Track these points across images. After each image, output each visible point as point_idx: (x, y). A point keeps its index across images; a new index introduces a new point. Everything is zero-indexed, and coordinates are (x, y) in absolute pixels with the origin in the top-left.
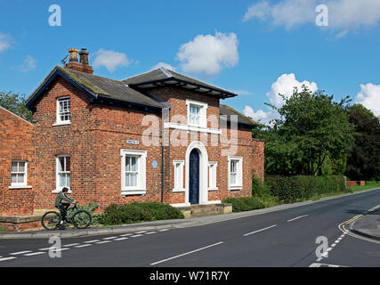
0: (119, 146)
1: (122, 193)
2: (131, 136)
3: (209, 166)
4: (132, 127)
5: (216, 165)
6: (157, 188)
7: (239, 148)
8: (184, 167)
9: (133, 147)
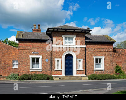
0: (28, 54)
1: (30, 70)
2: (34, 51)
3: (78, 60)
4: (35, 47)
5: (82, 60)
6: (48, 69)
7: (102, 52)
8: (61, 61)
9: (36, 54)
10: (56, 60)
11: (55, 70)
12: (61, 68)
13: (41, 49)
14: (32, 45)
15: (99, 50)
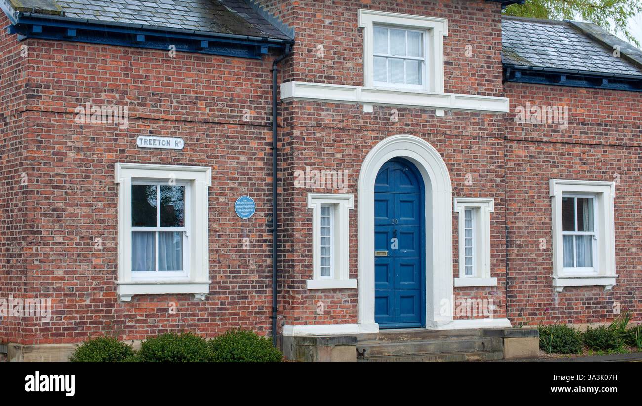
1: (122, 290)
2: (153, 127)
3: (460, 208)
4: (158, 98)
5: (488, 208)
6: (255, 277)
7: (598, 153)
8: (354, 215)
9: (163, 157)
10: (314, 203)
11: (311, 284)
12: (354, 273)
13: (203, 111)
14: (138, 78)
15: (583, 139)
